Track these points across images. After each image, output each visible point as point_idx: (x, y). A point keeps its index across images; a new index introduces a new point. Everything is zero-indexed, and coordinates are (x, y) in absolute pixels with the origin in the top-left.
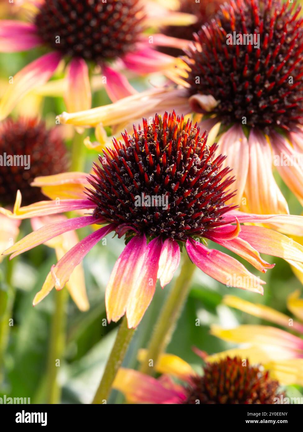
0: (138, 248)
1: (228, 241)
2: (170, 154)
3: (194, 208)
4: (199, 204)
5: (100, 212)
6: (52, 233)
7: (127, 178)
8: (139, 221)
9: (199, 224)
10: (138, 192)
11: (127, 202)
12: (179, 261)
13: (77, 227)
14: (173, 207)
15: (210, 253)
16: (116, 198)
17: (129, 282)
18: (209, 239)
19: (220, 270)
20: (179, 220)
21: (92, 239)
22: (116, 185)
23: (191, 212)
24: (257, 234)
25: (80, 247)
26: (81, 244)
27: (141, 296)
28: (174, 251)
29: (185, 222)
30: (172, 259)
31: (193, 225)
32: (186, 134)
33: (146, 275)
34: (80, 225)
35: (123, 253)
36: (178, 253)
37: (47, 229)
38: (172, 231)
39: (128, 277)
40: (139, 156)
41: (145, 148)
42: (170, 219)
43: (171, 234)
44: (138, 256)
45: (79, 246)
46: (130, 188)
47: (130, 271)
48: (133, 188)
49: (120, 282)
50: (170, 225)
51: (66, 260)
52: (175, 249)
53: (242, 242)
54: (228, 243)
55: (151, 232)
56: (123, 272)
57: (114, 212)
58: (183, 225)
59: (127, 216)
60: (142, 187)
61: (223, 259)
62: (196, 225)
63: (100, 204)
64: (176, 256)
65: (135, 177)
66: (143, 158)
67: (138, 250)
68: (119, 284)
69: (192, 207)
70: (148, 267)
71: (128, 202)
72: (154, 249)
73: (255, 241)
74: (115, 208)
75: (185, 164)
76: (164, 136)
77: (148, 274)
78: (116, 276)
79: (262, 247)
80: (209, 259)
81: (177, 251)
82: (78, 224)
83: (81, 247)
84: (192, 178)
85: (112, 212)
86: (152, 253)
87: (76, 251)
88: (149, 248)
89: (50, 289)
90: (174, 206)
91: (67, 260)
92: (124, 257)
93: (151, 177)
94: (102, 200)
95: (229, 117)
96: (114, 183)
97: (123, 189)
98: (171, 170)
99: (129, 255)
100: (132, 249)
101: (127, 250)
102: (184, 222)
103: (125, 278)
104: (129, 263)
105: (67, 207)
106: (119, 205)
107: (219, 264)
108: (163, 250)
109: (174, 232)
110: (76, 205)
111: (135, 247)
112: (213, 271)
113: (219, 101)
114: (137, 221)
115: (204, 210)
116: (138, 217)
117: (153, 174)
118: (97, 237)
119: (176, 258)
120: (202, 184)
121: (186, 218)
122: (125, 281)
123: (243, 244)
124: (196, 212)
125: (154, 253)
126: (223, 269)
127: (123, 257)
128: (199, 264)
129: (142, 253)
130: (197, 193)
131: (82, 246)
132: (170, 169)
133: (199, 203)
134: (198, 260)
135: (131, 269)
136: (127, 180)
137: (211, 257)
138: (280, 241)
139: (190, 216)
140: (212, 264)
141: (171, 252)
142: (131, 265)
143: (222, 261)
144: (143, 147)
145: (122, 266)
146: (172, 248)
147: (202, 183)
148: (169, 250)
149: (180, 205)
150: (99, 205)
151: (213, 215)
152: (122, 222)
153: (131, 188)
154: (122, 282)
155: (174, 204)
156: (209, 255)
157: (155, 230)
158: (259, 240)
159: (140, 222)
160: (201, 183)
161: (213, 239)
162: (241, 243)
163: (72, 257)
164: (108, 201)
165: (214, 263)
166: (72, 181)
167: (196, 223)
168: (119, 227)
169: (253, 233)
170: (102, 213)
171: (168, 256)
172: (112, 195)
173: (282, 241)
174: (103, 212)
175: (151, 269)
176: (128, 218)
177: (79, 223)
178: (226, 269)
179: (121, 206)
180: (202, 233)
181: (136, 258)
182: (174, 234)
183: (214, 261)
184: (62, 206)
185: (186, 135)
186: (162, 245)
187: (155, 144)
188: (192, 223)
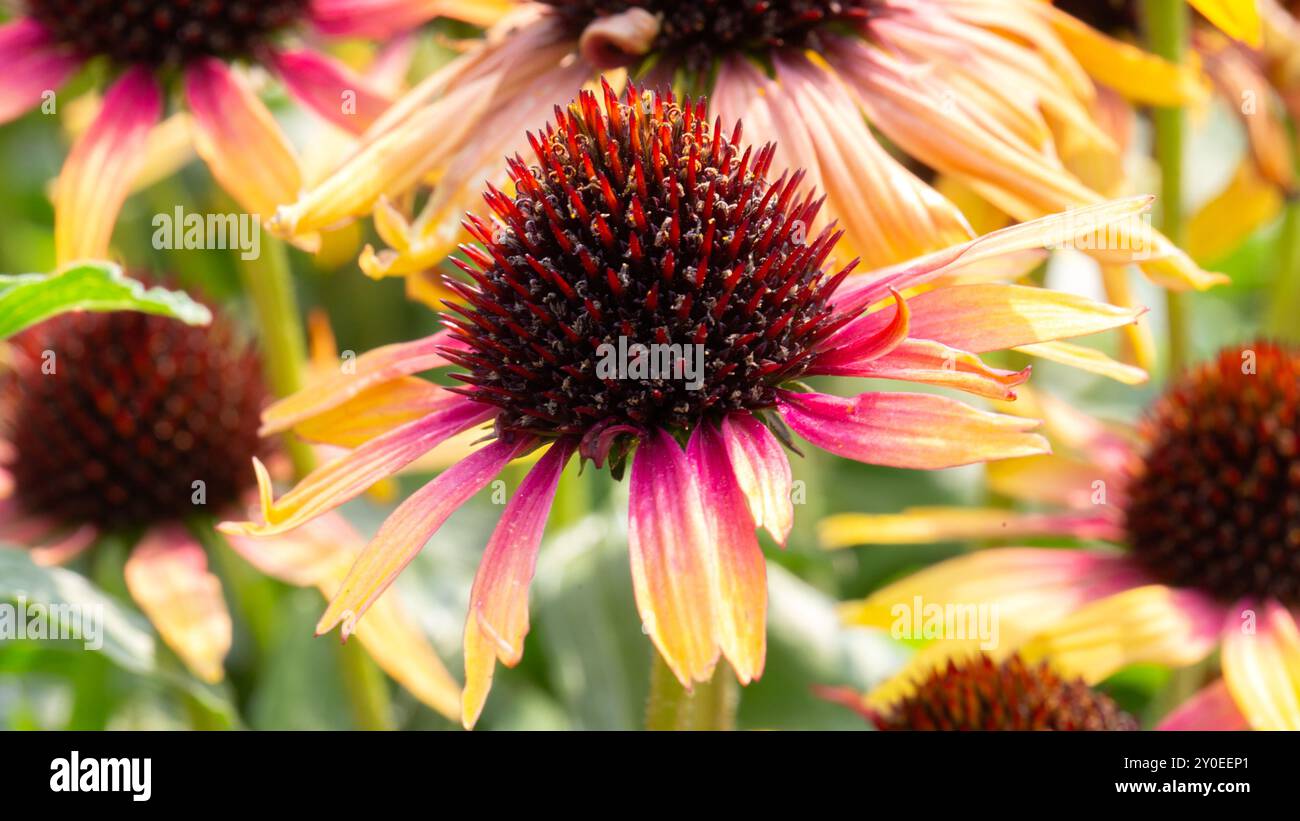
0: (665, 473)
1: (879, 360)
2: (646, 194)
3: (762, 310)
4: (771, 293)
5: (516, 422)
6: (419, 527)
7: (555, 304)
8: (636, 401)
9: (791, 348)
10: (604, 326)
11: (584, 366)
12: (786, 460)
13: (476, 485)
14: (711, 329)
15: (854, 408)
16: (548, 367)
17: (691, 564)
18: (827, 374)
19: (906, 440)
20: (737, 355)
21: (529, 499)
22: (534, 334)
23: (760, 322)
24: (940, 313)
25: (508, 532)
26: (507, 525)
27: (734, 588)
28: (759, 442)
29: (754, 355)
30: (766, 463)
31: (775, 354)
32: (664, 127)
33: (720, 530)
34: (480, 477)
35: (631, 500)
36: (771, 442)
37: (401, 523)
38: (732, 391)
39: (682, 555)
40: (567, 234)
41: (573, 206)
42: (714, 363)
43: (732, 402)
44: (677, 489)
45: (503, 531)
46: (576, 327)
47: (679, 538)
48: (585, 322)
49: (665, 574)
50: (723, 379)
51: (488, 581)
52: (758, 435)
53: (918, 347)
54: (880, 363)
55: (678, 416)
56: (660, 547)
57: (558, 405)
58: (754, 364)
59: (596, 403)
60: (610, 311)
61: (899, 409)
62: (785, 350)
63: (509, 402)
64: (772, 451)
65: (579, 291)
66: (577, 235)
67: (669, 478)
68: (667, 583)
69: (758, 309)
70: (714, 510)
71: (588, 365)
72: (704, 458)
73: (945, 331)
74: (559, 393)
75: (694, 205)
76: (611, 155)
77: (723, 527)
78: (646, 566)
79: (970, 339)
80: (861, 424)
81: (765, 438)
82: (473, 475)
83: (511, 531)
84: (725, 234)
85: (553, 408)
86: (706, 471)
87: (504, 547)
88: (692, 460)
89: (490, 670)
90: (714, 324)
91: (493, 579)
92: (641, 508)
93: (624, 276)
94: (510, 389)
95: (702, 46)
96: (528, 331)
97: (560, 334)
98: (667, 233)
99: (651, 499)
100: (651, 482)
101: (637, 491)
102: (751, 356)
103: (676, 561)
104: (665, 517)
105: (407, 450)
106: (565, 383)
107: (895, 424)
108: (731, 449)
109: (737, 393)
110: (429, 432)
111: (657, 473)
112: (888, 450)
113: (660, 16)
114: (631, 406)
115: (787, 306)
116: (630, 391)
117: (624, 265)
118: (540, 488)
119: (773, 457)
120: (757, 240)
121: (754, 344)
122: (679, 568)
123: (921, 351)
124: (771, 317)
125: (709, 468)
126: (913, 434)
127: (637, 510)
128: (840, 446)
129: (685, 480)
130: (754, 269)
131: (511, 527)
132: (664, 234)
133: (769, 291)
134: (832, 438)
135: (679, 531)
136: (560, 310)
137: (863, 416)
138: (1006, 304)
139: (760, 334)
140: (875, 432)
141: (752, 446)
142: (673, 522)
143: (898, 415)
144: (569, 206)
145: (649, 533)
146: (748, 436)
147: (757, 236)
148: (744, 444)
149: (727, 317)
150: (507, 405)
151: (812, 308)
152: (589, 422)
153: (579, 325)
154: (673, 575)
155: (711, 319)
156: (853, 413)
157: (687, 409)
158: (953, 325)
159: (640, 401)
160: (754, 236)
161: (837, 369)
162: (914, 351)
163: (501, 566)
164: (528, 385)
165: (879, 428)
166: (377, 376)
167: (781, 347)
168: (586, 439)
169: (929, 313)
170: (523, 422)
171: (752, 458)
172: (535, 364)
173: (1011, 301)
174: (524, 420)
175: (725, 511)
176: (602, 405)
177: (472, 473)
178: (920, 428)
179: (572, 383)
180: (806, 366)
181: (675, 498)
182: (739, 398)
183: (876, 423)
184: (392, 450)
185: (665, 129)
186: (723, 439)
187: (597, 184)
188: (772, 351)
